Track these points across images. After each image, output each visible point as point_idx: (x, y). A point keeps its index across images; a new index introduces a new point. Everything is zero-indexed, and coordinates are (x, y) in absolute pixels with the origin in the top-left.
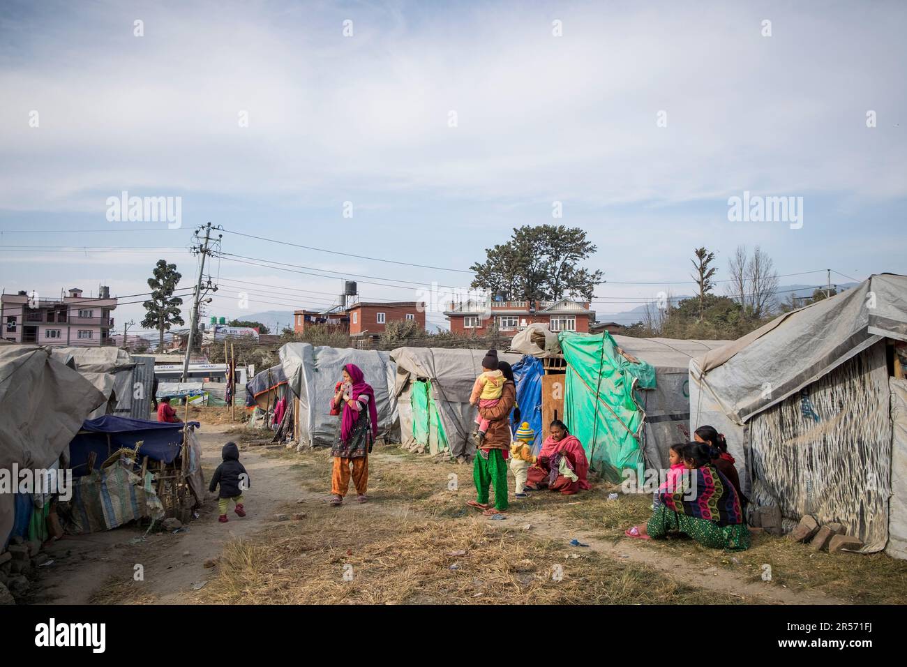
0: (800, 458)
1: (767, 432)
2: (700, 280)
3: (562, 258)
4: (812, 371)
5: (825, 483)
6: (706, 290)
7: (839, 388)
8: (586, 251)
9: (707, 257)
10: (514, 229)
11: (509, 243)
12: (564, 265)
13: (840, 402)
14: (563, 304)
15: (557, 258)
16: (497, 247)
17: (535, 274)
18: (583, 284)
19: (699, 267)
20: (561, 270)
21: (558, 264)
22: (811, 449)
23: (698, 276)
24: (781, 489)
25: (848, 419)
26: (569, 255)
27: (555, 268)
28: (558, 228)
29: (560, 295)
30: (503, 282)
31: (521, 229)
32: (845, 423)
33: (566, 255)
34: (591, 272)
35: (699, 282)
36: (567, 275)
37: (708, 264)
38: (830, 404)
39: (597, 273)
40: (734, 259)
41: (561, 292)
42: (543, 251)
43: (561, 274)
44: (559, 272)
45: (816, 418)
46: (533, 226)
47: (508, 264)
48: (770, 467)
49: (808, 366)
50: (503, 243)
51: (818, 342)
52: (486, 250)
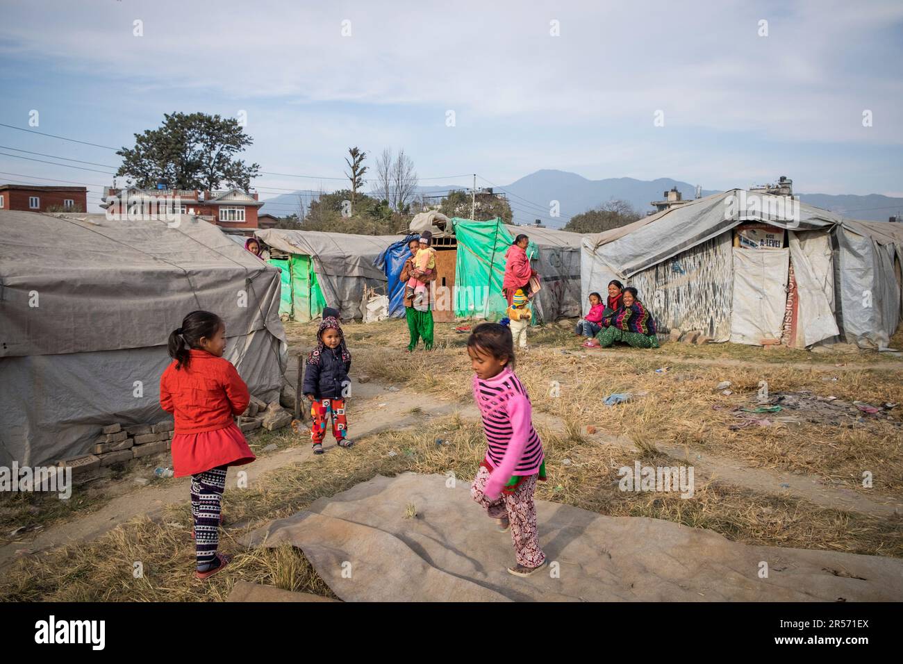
0: (670, 295)
1: (646, 282)
2: (353, 177)
3: (218, 148)
4: (685, 244)
5: (688, 309)
6: (358, 187)
7: (699, 255)
8: (243, 143)
9: (359, 156)
10: (165, 115)
11: (161, 129)
12: (220, 156)
13: (700, 262)
14: (233, 195)
15: (213, 147)
16: (147, 132)
17: (189, 164)
18: (240, 176)
19: (352, 165)
20: (217, 160)
21: (214, 154)
22: (678, 291)
23: (351, 174)
24: (656, 315)
25: (705, 272)
26: (225, 146)
27: (210, 159)
28: (213, 117)
29: (216, 185)
30: (156, 170)
31: (173, 115)
32: (703, 275)
33: (222, 145)
34: (248, 164)
35: (351, 179)
36: (223, 165)
37: (360, 163)
38: (692, 264)
39: (254, 166)
40: (381, 159)
41: (217, 182)
42: (197, 139)
43: (216, 165)
44: (215, 162)
45: (681, 272)
46: (187, 113)
47: (161, 150)
48: (648, 303)
49: (682, 241)
50: (155, 128)
51: (692, 227)
52: (135, 134)
